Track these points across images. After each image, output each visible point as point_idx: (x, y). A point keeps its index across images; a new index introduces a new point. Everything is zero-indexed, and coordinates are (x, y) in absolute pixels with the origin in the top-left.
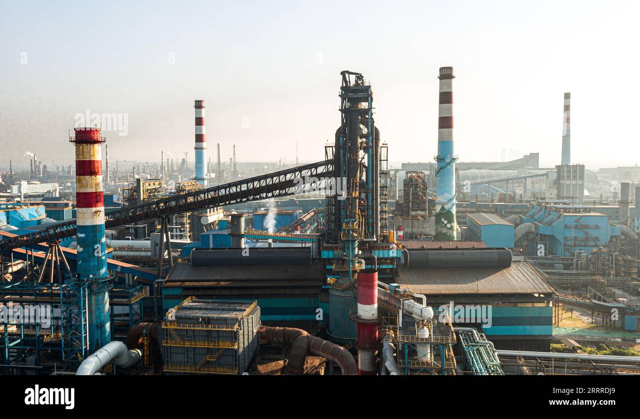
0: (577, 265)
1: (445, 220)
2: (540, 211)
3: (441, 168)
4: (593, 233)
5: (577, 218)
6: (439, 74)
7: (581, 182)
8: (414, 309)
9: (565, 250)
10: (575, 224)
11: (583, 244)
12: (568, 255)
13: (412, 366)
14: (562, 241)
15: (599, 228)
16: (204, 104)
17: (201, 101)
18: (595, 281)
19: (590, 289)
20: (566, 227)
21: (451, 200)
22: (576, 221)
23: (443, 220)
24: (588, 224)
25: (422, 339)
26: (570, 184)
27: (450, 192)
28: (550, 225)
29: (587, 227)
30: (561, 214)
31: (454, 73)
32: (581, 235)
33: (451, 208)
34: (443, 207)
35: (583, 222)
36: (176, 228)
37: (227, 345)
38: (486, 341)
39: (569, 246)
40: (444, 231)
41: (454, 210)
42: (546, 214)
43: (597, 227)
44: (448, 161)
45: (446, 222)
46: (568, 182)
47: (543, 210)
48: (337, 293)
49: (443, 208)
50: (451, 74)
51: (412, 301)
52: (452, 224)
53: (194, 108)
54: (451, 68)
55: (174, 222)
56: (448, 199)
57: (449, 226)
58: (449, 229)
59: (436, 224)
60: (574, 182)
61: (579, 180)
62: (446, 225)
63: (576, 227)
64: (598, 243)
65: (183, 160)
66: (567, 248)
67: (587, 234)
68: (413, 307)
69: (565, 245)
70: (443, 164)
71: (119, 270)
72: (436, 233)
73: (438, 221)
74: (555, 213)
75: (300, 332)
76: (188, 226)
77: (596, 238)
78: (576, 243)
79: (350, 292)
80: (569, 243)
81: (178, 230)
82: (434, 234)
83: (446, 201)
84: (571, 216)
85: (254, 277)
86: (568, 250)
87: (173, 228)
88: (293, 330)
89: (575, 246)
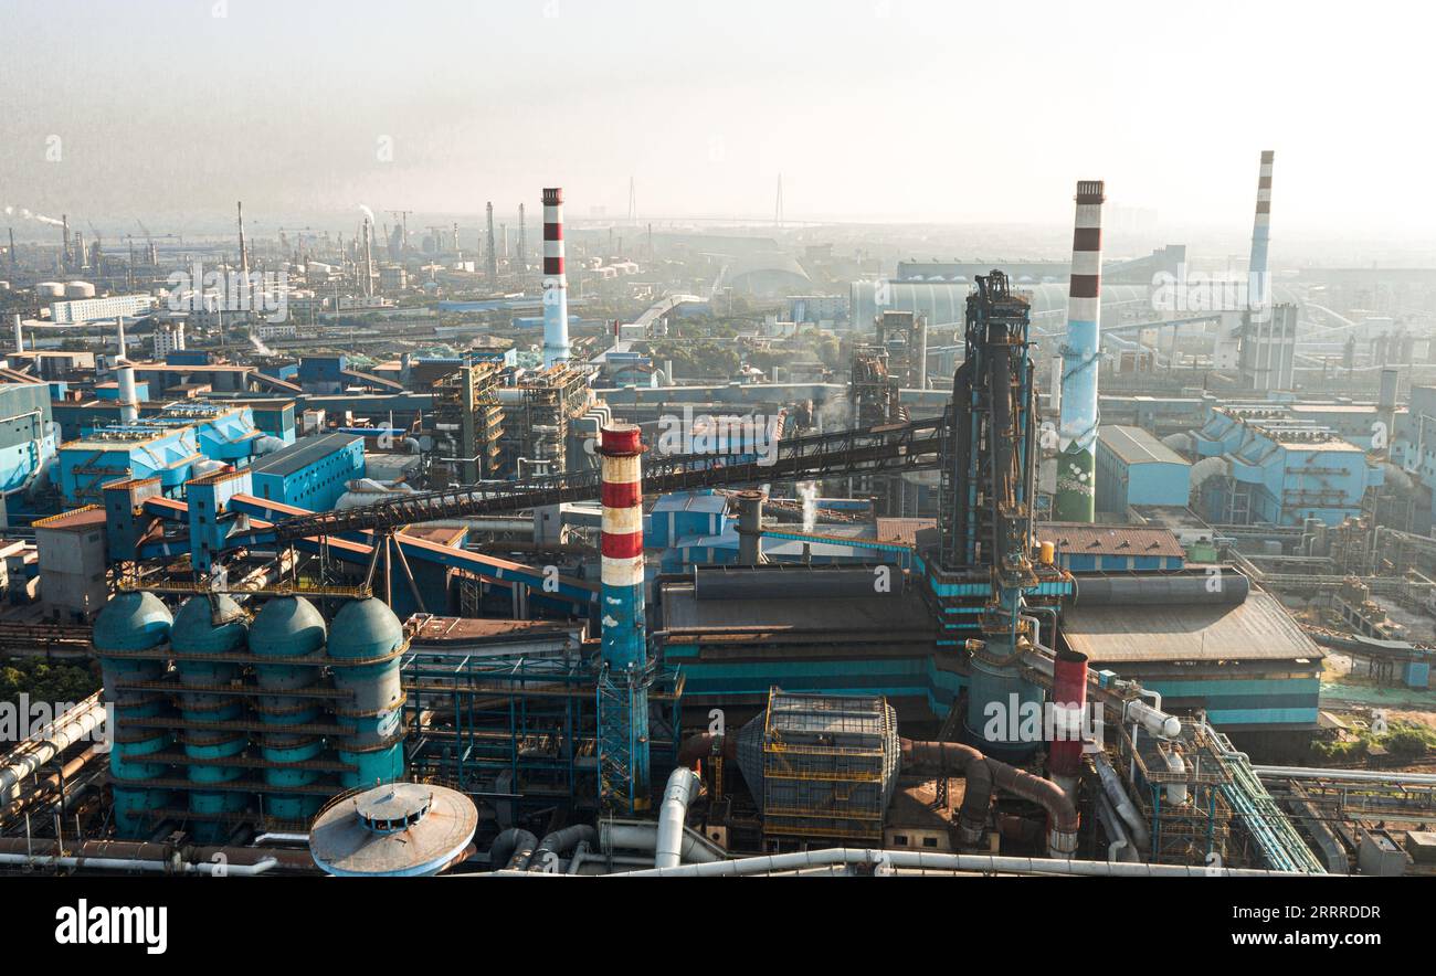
0: (1308, 546)
1: (1077, 466)
2: (1232, 427)
3: (1073, 372)
4: (1337, 483)
5: (1310, 454)
6: (1075, 193)
7: (1288, 341)
8: (1147, 718)
9: (1283, 512)
10: (1306, 466)
11: (1317, 502)
12: (1288, 523)
13: (1165, 816)
14: (1279, 496)
15: (1349, 474)
16: (562, 196)
17: (556, 190)
18: (1348, 585)
19: (1338, 598)
20: (1288, 471)
21: (1089, 430)
22: (1309, 461)
23: (1072, 466)
24: (1328, 466)
25: (1176, 776)
26: (1267, 345)
27: (1086, 416)
28: (1256, 463)
29: (1326, 471)
30: (1278, 447)
31: (1106, 192)
32: (1313, 485)
33: (1090, 445)
34: (1074, 442)
35: (1320, 463)
36: (542, 465)
37: (865, 778)
38: (1236, 752)
39: (1291, 506)
40: (1074, 486)
41: (1093, 450)
42: (1246, 439)
43: (1345, 472)
44: (1086, 358)
45: (1077, 471)
46: (1264, 341)
47: (1239, 427)
48: (991, 671)
49: (1073, 445)
50: (1101, 195)
51: (1139, 701)
52: (1090, 474)
53: (542, 204)
54: (1099, 184)
55: (538, 452)
56: (1085, 429)
57: (1083, 477)
58: (1082, 483)
59: (1059, 473)
60: (1276, 341)
61: (1286, 336)
62: (1077, 476)
63: (1306, 472)
64: (1343, 502)
65: (398, 228)
66: (1287, 509)
67: (1325, 483)
68: (1145, 715)
69: (1285, 504)
70: (1075, 364)
71: (499, 574)
72: (1057, 490)
73: (1063, 469)
74: (1267, 441)
75: (968, 752)
76: (563, 460)
77: (1342, 492)
78: (1306, 501)
79: (1013, 669)
80: (1291, 501)
81: (545, 467)
82: (1054, 492)
83: (1080, 432)
84: (1298, 451)
85: (815, 625)
86: (1290, 513)
87: (535, 464)
88: (956, 748)
89: (1302, 505)
